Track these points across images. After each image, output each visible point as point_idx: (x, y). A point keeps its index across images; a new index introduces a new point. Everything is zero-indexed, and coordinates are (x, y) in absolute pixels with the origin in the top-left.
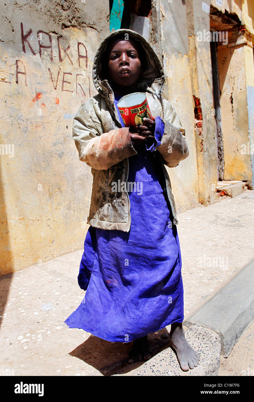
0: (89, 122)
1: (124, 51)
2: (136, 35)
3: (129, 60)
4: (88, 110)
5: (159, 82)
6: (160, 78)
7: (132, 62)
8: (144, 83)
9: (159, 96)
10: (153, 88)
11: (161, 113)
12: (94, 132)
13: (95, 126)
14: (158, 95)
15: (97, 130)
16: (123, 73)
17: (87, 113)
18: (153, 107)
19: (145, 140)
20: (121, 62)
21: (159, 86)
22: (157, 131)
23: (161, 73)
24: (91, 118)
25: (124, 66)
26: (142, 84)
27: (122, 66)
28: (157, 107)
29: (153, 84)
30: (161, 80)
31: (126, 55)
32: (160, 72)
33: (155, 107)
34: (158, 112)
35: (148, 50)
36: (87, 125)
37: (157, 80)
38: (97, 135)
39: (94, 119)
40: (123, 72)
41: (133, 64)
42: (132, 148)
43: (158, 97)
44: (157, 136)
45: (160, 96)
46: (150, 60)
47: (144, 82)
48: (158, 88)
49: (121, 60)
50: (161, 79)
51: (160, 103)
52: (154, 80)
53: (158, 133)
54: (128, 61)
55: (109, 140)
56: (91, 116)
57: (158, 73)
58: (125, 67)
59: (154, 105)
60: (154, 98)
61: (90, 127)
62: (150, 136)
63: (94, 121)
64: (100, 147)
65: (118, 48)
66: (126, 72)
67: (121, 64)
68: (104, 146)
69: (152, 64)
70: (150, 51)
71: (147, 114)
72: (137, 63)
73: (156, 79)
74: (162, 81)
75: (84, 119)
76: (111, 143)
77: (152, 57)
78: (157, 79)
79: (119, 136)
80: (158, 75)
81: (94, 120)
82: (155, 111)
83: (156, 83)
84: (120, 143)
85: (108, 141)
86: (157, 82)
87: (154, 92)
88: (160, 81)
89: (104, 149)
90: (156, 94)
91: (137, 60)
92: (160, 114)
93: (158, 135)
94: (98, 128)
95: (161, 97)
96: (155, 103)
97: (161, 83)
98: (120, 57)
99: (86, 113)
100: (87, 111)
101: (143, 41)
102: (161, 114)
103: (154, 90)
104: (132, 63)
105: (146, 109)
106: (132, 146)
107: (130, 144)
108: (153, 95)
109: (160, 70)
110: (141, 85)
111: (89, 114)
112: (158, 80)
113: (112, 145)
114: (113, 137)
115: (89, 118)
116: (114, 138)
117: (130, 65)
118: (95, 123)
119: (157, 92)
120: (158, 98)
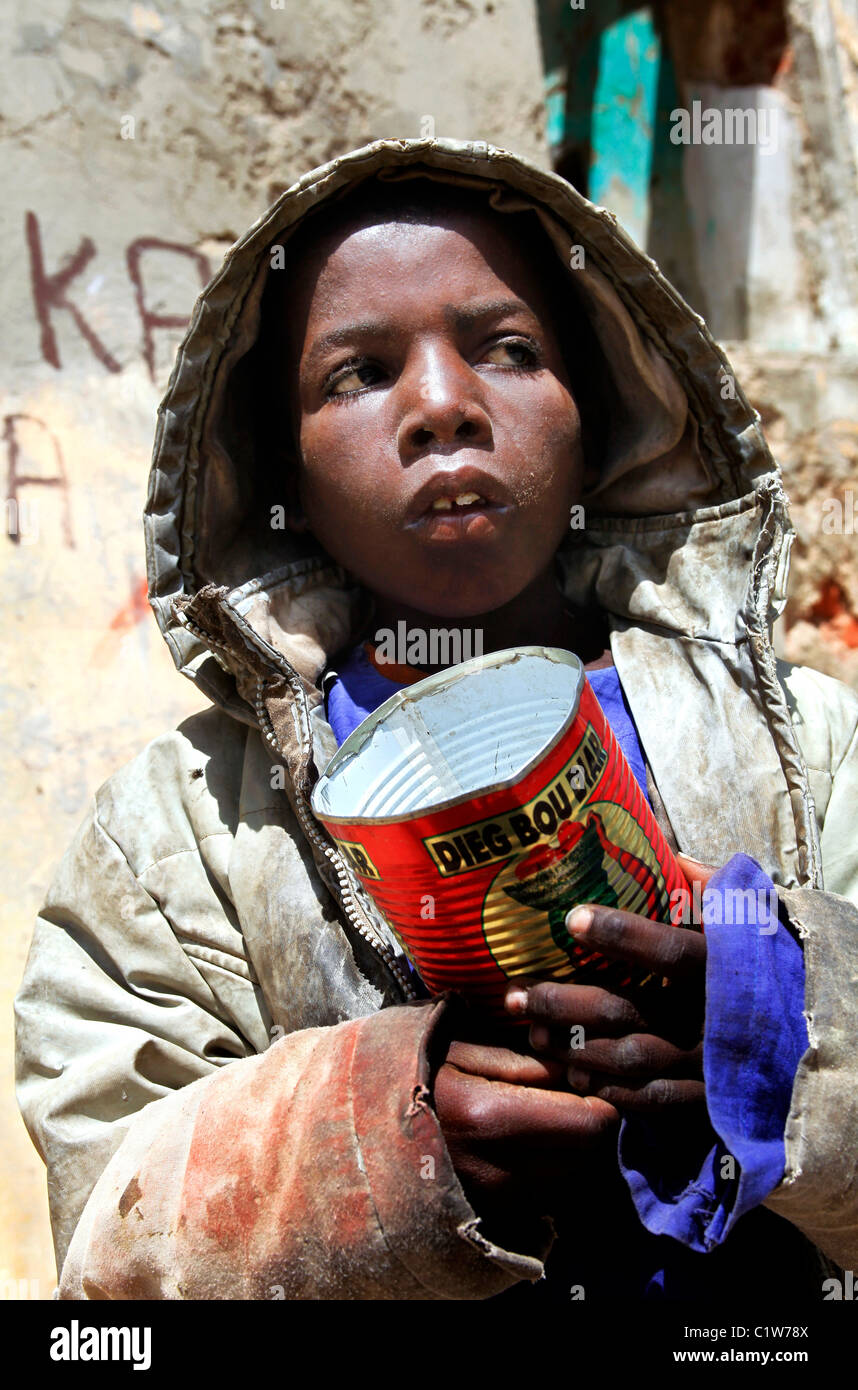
0: (141, 942)
1: (428, 327)
2: (484, 170)
3: (479, 398)
4: (133, 841)
5: (735, 538)
6: (737, 503)
7: (512, 410)
8: (610, 557)
9: (743, 662)
10: (683, 594)
11: (775, 813)
12: (191, 1023)
13: (201, 971)
14: (730, 652)
15: (216, 1008)
16: (444, 512)
17: (125, 869)
18: (696, 762)
19: (608, 1126)
20: (411, 419)
21: (736, 574)
22: (731, 1031)
23: (744, 453)
24: (161, 904)
25: (444, 452)
26: (601, 561)
27: (426, 453)
28: (732, 765)
29: (687, 553)
30: (752, 512)
31: (454, 355)
32: (738, 445)
33: (714, 766)
34: (750, 813)
35: (609, 278)
36: (126, 973)
37: (714, 518)
38: (218, 1049)
39: (183, 911)
40: (443, 504)
41: (517, 422)
42: (462, 1244)
43: (737, 664)
44: (733, 1087)
45: (754, 657)
46: (639, 362)
47: (610, 545)
48: (732, 586)
49: (410, 402)
50: (746, 506)
51: (755, 724)
52: (690, 523)
53: (737, 1049)
54: (473, 409)
55: (255, 1143)
56: (159, 890)
57: (721, 459)
58: (450, 463)
59: (704, 742)
60: (698, 675)
61: (162, 987)
62: (658, 1084)
63: (182, 936)
64: (184, 1218)
65: (374, 305)
66: (465, 500)
67: (419, 442)
68: (210, 1210)
69: (655, 388)
70: (628, 280)
71: (609, 864)
72: (549, 412)
73: (701, 512)
74: (753, 525)
75: (102, 921)
76: (271, 1186)
77: (653, 332)
78: (716, 509)
79: (333, 1114)
80: (725, 473)
81: (187, 924)
82: (717, 797)
83: (712, 547)
84: (347, 1192)
85: (242, 1159)
86: (715, 532)
87: (692, 625)
88: (737, 524)
89: (213, 1243)
90: (711, 644)
91: (546, 386)
92: (768, 822)
93: (750, 1075)
94: (220, 991)
95: (759, 671)
96: (709, 722)
97: (748, 543)
98: (404, 382)
99: (115, 865)
100: (127, 847)
101: (555, 204)
102: (776, 827)
103: (697, 610)
104: (508, 422)
105: (595, 819)
106: (468, 1226)
107: (447, 1202)
108: (694, 650)
109: (732, 431)
110: (591, 568)
111: (142, 879)
112: (725, 515)
113: (276, 1206)
114: (283, 1115)
115: (142, 910)
116: (297, 1129)
117: (498, 438)
118: (192, 948)
119: (724, 624)
120: (737, 676)
